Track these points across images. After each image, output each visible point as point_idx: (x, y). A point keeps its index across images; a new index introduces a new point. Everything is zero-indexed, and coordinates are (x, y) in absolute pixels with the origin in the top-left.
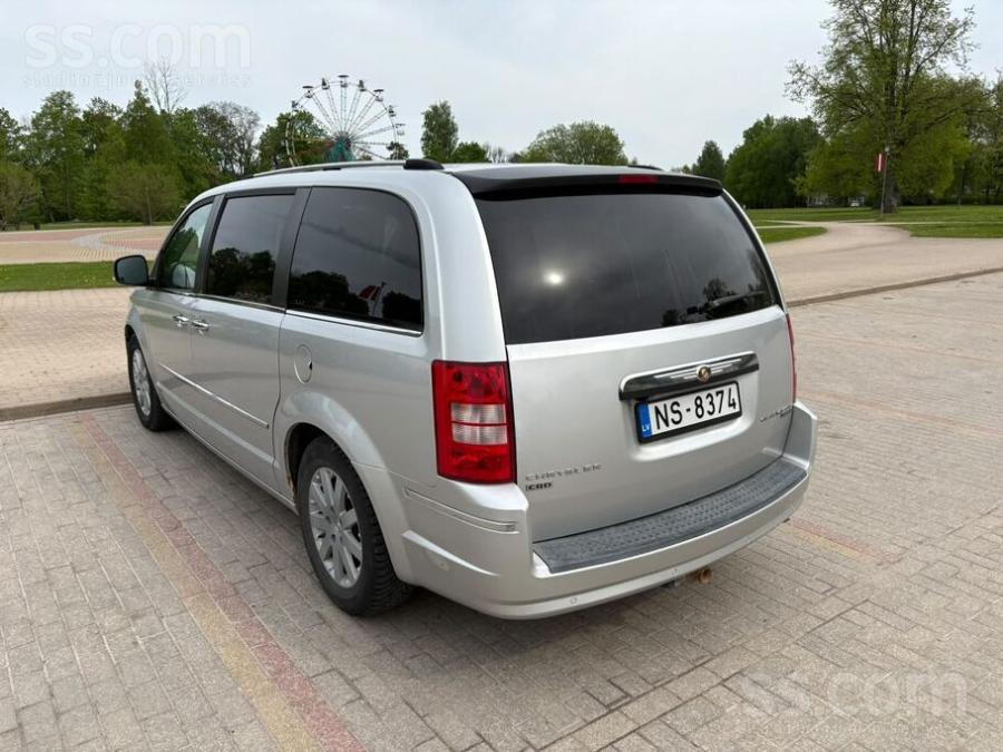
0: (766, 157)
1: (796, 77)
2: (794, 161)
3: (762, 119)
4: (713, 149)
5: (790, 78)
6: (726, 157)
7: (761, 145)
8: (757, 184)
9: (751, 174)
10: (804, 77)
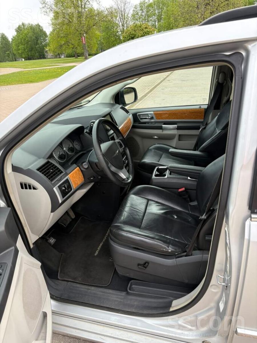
0: (27, 39)
1: (44, 5)
2: (37, 41)
3: (21, 24)
4: (4, 36)
5: (41, 6)
6: (10, 40)
7: (23, 34)
8: (26, 50)
9: (23, 46)
10: (47, 6)
